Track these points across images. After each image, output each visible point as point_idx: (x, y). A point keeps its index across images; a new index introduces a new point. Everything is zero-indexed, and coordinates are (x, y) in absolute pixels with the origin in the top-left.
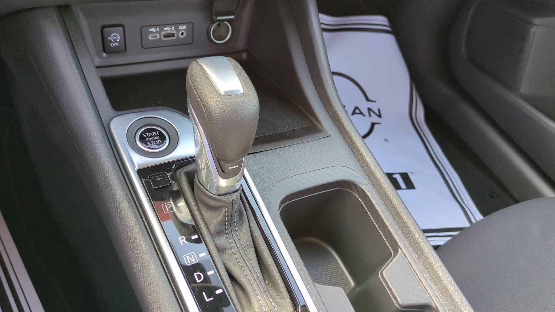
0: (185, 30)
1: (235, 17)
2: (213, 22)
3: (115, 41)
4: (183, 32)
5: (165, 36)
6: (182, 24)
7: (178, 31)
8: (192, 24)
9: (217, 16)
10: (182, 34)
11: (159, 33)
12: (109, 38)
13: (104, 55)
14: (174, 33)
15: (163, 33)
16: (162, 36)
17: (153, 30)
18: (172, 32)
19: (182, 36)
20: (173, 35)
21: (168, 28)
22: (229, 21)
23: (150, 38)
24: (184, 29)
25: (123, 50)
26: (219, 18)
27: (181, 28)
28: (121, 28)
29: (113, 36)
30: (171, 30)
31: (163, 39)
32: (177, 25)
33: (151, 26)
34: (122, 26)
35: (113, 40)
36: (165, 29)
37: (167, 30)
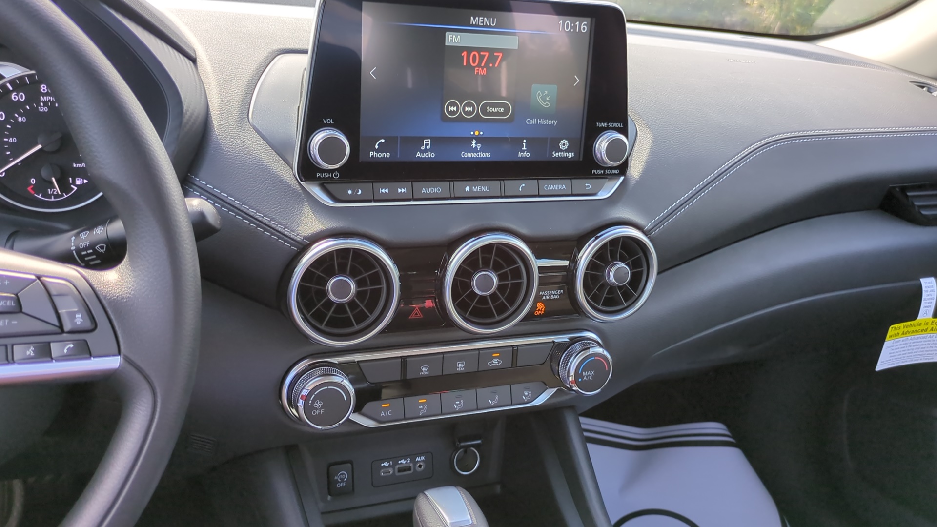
0: (423, 461)
1: (482, 441)
2: (457, 449)
3: (342, 480)
4: (421, 464)
5: (400, 470)
6: (420, 455)
7: (415, 463)
8: (432, 454)
9: (460, 442)
10: (420, 466)
11: (393, 467)
12: (336, 478)
13: (329, 498)
14: (410, 466)
15: (397, 467)
16: (396, 470)
17: (386, 464)
18: (407, 465)
19: (419, 469)
20: (409, 469)
21: (403, 461)
22: (477, 446)
23: (382, 474)
24: (421, 461)
25: (349, 491)
26: (462, 444)
27: (418, 459)
28: (349, 465)
29: (340, 474)
30: (407, 462)
31: (397, 474)
32: (413, 456)
33: (383, 460)
34: (351, 462)
35: (340, 479)
36: (400, 462)
37: (401, 463)
